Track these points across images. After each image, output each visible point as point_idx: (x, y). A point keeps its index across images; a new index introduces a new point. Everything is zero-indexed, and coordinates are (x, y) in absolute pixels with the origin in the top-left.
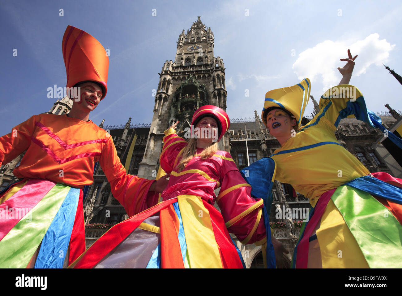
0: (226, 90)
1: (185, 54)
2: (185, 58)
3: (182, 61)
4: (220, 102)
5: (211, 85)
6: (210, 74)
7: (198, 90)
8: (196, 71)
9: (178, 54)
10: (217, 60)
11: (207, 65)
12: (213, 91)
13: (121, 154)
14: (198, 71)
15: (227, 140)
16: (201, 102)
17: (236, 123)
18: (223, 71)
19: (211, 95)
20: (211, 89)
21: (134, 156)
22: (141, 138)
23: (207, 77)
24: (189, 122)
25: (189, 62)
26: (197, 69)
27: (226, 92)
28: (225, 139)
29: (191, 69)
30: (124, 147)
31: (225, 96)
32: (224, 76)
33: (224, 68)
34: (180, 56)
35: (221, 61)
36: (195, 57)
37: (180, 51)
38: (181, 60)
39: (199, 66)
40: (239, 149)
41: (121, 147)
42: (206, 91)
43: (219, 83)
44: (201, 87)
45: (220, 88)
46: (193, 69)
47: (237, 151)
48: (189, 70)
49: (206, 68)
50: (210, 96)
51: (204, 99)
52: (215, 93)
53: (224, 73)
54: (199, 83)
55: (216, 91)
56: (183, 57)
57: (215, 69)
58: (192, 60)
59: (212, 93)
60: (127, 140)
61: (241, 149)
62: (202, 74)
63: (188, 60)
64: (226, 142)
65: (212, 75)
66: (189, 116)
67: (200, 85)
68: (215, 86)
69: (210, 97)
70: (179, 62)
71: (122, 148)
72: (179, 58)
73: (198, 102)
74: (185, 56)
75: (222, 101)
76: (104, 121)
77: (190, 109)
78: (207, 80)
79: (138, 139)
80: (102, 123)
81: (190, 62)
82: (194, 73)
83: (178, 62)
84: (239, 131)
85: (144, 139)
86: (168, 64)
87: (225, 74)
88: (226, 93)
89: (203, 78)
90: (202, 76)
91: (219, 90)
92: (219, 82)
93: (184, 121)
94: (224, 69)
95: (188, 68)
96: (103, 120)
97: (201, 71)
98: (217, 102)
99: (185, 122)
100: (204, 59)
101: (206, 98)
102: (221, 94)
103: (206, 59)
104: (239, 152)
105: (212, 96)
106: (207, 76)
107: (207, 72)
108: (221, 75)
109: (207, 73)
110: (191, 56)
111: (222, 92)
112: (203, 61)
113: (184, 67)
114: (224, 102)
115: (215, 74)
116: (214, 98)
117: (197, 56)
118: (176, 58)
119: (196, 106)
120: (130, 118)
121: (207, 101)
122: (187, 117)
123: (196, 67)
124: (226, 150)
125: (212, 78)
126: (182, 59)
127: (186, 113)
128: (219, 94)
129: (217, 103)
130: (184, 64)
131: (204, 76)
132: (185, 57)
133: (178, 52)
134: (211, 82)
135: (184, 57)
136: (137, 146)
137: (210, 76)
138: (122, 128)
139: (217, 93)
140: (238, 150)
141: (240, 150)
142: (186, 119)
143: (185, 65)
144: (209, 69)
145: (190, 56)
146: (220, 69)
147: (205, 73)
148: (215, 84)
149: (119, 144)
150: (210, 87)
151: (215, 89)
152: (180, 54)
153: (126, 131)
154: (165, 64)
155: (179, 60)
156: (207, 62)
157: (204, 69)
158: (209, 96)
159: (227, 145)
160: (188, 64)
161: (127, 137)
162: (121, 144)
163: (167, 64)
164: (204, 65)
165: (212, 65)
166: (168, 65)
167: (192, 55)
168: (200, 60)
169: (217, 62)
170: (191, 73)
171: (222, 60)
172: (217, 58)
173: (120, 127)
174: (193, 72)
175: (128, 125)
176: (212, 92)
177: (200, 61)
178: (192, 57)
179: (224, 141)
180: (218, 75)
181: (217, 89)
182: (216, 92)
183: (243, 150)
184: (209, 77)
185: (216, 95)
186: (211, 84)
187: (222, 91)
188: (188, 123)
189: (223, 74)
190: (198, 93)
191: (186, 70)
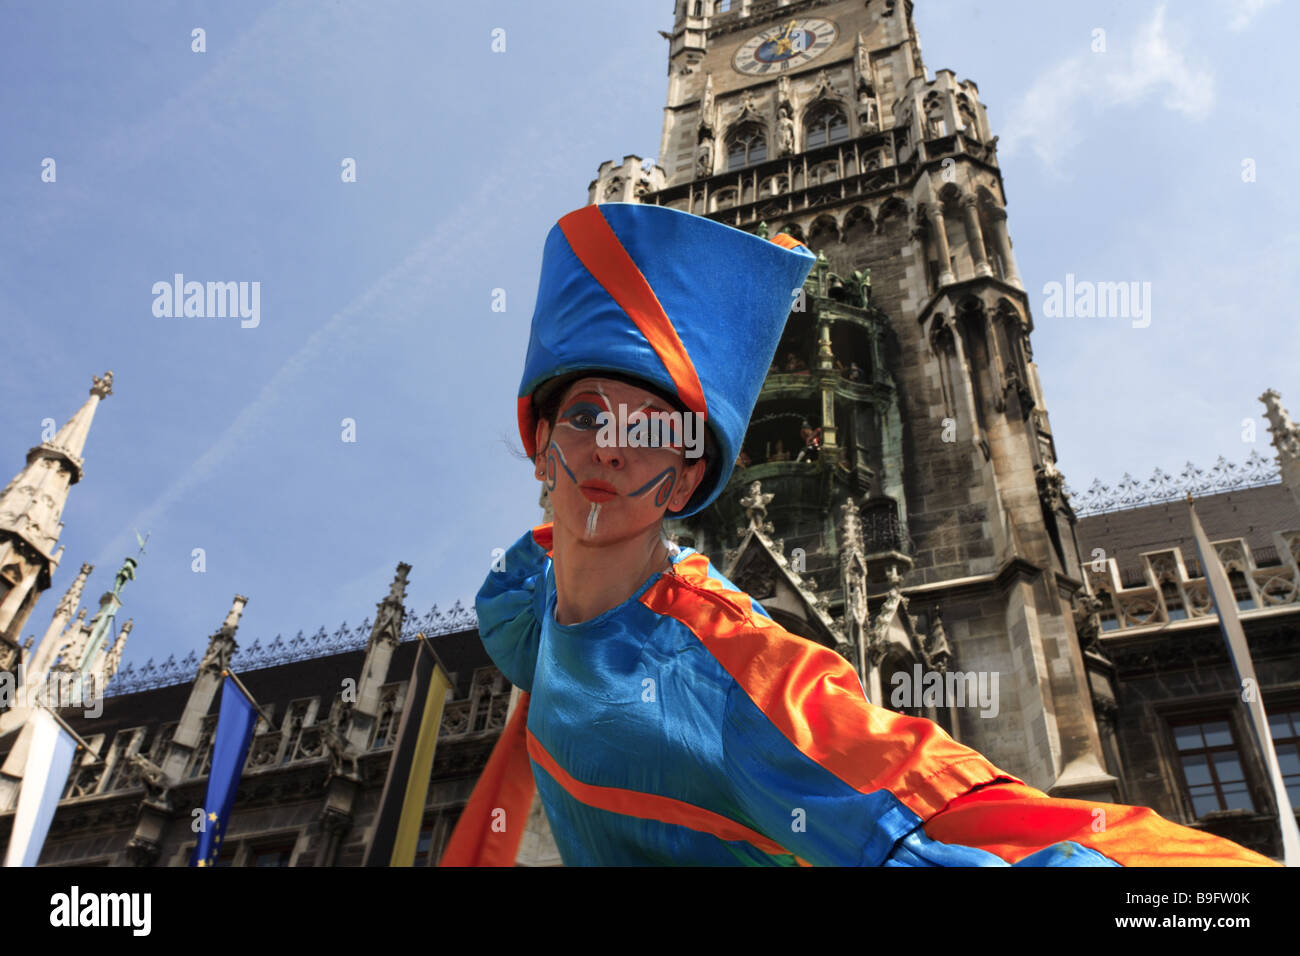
0: (1018, 285)
1: (721, 98)
2: (727, 123)
3: (706, 143)
4: (983, 373)
5: (910, 272)
6: (896, 195)
7: (822, 315)
8: (797, 197)
9: (676, 110)
10: (933, 94)
11: (872, 142)
12: (925, 303)
13: (350, 817)
14: (814, 192)
15: (1058, 630)
16: (849, 395)
17: (1152, 509)
18: (981, 155)
19: (917, 333)
20: (912, 293)
21: (439, 819)
22: (475, 693)
23: (880, 220)
24: (772, 537)
25: (752, 147)
26: (805, 181)
27: (1022, 297)
28: (1043, 631)
29: (767, 187)
30: (373, 765)
31: (1017, 329)
32: (995, 192)
33: (991, 137)
34: (692, 121)
35: (962, 97)
36: (786, 105)
37: (689, 86)
38: (700, 142)
39: (818, 157)
40: (1178, 693)
41: (347, 764)
42: (879, 316)
43: (965, 245)
44: (842, 295)
45: (972, 276)
46: (783, 182)
47: (1159, 710)
48: (752, 196)
49: (872, 158)
50: (910, 342)
51: (867, 373)
52: (939, 318)
53: (996, 172)
54: (824, 268)
55: (946, 300)
56: (709, 120)
57: (924, 157)
58: (771, 126)
59: (922, 319)
60: (388, 714)
61: (1190, 692)
62: (839, 205)
63: (744, 132)
64: (1051, 649)
65: (912, 201)
66: (770, 496)
67: (833, 280)
68: (934, 269)
69: (912, 350)
70: (689, 155)
71: (361, 772)
72: (686, 134)
73: (827, 398)
74: (727, 108)
75: (997, 364)
76: (238, 607)
77: (780, 454)
78: (877, 241)
79: (456, 698)
80: (232, 621)
81: (759, 140)
82: (790, 208)
83: (680, 157)
84: (1152, 558)
85: (496, 698)
86: (616, 179)
87: (1003, 175)
88: (1018, 305)
89: (848, 234)
90: (840, 224)
91: (966, 294)
92: (963, 237)
93: (741, 540)
94: (991, 148)
95: (747, 184)
96: (236, 600)
97: (834, 187)
98: (959, 374)
99: (744, 545)
100: (851, 107)
101: (879, 365)
102: (984, 317)
103: (866, 100)
104: (1178, 718)
105: (924, 343)
106: (875, 212)
107: (876, 184)
108: (969, 190)
109: (874, 196)
110: (765, 106)
111: (988, 305)
112: (845, 121)
113: (720, 184)
114: (1009, 370)
115: (929, 188)
116: (937, 354)
117: (802, 96)
118: (667, 137)
119: (816, 422)
120: (404, 569)
121: (890, 383)
122: (757, 511)
123: (798, 171)
124: (1062, 703)
125: (910, 217)
126: (705, 133)
127: (751, 483)
128: (972, 320)
129: (962, 382)
130: (719, 164)
131: (858, 218)
132: (725, 119)
133: (678, 92)
134: (906, 252)
135: (720, 119)
136: (455, 745)
137: (895, 207)
138: (346, 644)
139: (952, 313)
140: (1172, 699)
141: (1181, 699)
142: (753, 526)
143: (727, 170)
144: (887, 162)
145: (756, 103)
146: (961, 147)
147: (862, 198)
148: (933, 256)
149: (333, 750)
150: (903, 284)
151: (940, 292)
152: (691, 106)
153: (380, 658)
154: (593, 186)
155: (690, 145)
156: (870, 123)
157: (858, 167)
158: (905, 343)
159: (1061, 667)
160: (745, 161)
161: (388, 693)
162: (346, 743)
163: (609, 180)
164: (847, 147)
165: (901, 133)
166: (615, 190)
167: (768, 95)
168: (828, 119)
169: (935, 105)
170: (768, 212)
171: (974, 85)
172: (931, 83)
173: (334, 642)
174: (780, 201)
175: (390, 613)
176: (918, 313)
177: (823, 128)
178: (770, 111)
179: (1036, 641)
180: (950, 192)
181: (950, 290)
182: (948, 309)
183: (1211, 695)
184: (892, 218)
185: (948, 329)
186: (911, 261)
187: (989, 298)
188: (767, 544)
189: (984, 179)
190: (820, 335)
191: (737, 203)
